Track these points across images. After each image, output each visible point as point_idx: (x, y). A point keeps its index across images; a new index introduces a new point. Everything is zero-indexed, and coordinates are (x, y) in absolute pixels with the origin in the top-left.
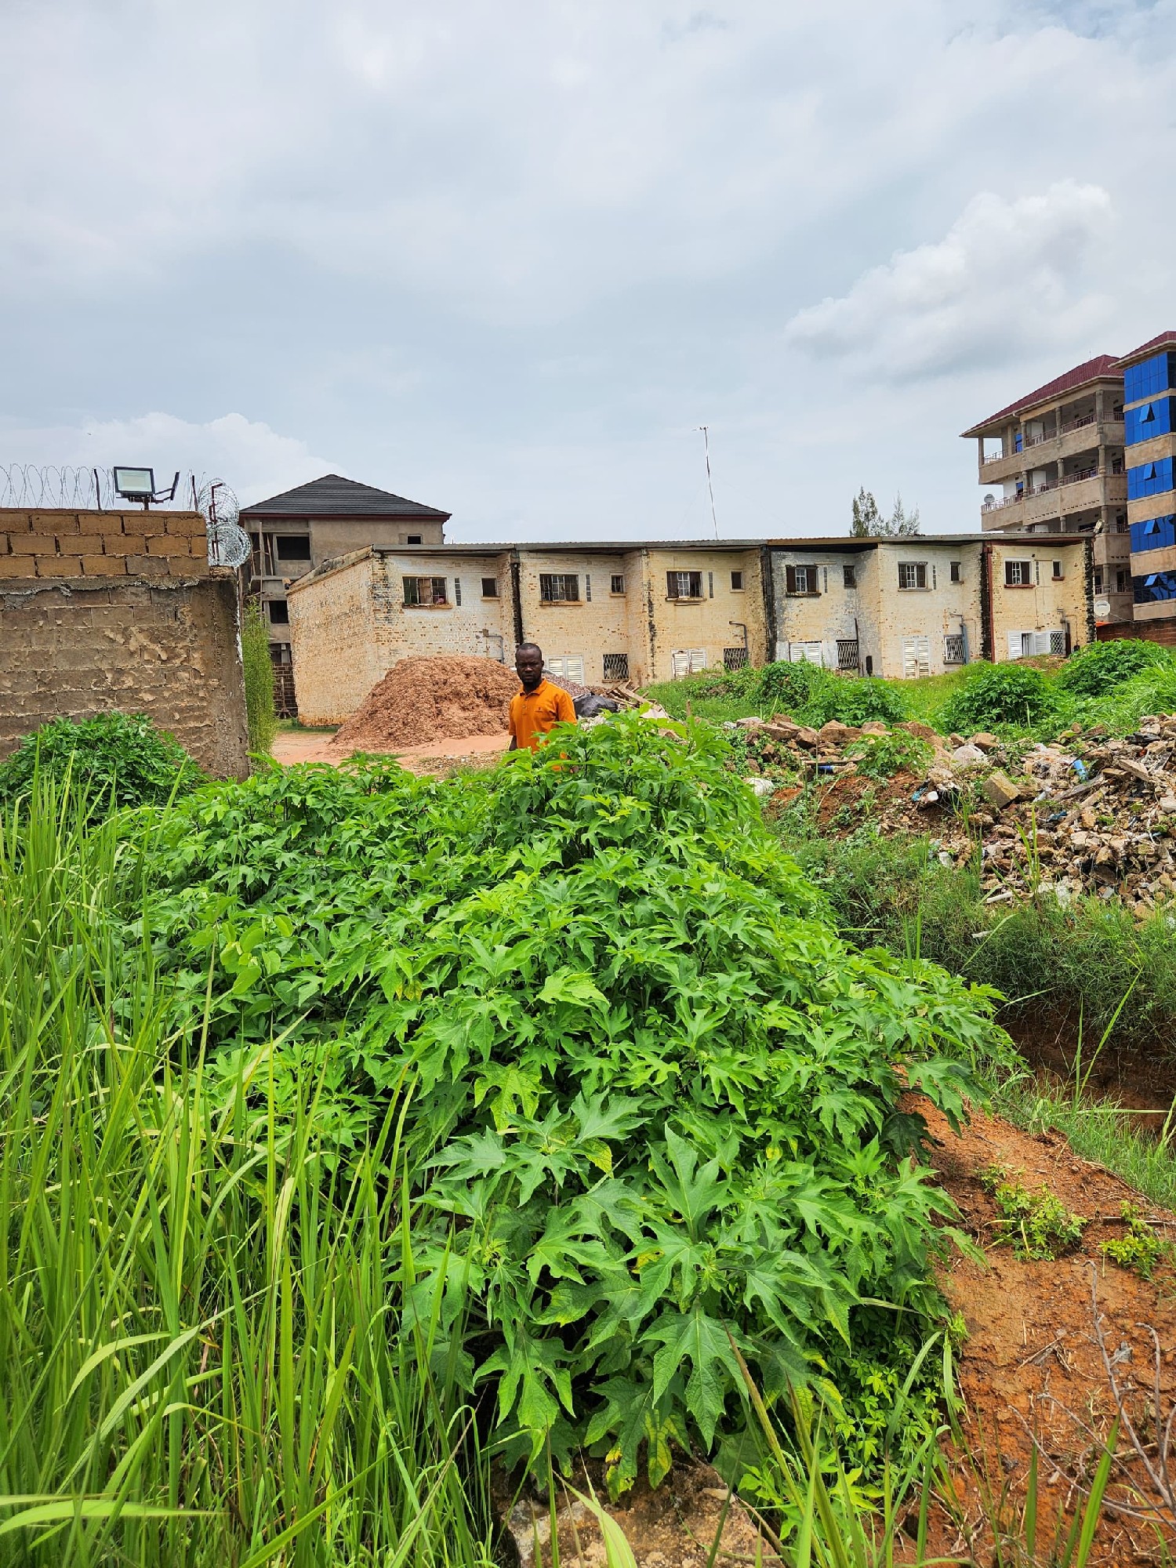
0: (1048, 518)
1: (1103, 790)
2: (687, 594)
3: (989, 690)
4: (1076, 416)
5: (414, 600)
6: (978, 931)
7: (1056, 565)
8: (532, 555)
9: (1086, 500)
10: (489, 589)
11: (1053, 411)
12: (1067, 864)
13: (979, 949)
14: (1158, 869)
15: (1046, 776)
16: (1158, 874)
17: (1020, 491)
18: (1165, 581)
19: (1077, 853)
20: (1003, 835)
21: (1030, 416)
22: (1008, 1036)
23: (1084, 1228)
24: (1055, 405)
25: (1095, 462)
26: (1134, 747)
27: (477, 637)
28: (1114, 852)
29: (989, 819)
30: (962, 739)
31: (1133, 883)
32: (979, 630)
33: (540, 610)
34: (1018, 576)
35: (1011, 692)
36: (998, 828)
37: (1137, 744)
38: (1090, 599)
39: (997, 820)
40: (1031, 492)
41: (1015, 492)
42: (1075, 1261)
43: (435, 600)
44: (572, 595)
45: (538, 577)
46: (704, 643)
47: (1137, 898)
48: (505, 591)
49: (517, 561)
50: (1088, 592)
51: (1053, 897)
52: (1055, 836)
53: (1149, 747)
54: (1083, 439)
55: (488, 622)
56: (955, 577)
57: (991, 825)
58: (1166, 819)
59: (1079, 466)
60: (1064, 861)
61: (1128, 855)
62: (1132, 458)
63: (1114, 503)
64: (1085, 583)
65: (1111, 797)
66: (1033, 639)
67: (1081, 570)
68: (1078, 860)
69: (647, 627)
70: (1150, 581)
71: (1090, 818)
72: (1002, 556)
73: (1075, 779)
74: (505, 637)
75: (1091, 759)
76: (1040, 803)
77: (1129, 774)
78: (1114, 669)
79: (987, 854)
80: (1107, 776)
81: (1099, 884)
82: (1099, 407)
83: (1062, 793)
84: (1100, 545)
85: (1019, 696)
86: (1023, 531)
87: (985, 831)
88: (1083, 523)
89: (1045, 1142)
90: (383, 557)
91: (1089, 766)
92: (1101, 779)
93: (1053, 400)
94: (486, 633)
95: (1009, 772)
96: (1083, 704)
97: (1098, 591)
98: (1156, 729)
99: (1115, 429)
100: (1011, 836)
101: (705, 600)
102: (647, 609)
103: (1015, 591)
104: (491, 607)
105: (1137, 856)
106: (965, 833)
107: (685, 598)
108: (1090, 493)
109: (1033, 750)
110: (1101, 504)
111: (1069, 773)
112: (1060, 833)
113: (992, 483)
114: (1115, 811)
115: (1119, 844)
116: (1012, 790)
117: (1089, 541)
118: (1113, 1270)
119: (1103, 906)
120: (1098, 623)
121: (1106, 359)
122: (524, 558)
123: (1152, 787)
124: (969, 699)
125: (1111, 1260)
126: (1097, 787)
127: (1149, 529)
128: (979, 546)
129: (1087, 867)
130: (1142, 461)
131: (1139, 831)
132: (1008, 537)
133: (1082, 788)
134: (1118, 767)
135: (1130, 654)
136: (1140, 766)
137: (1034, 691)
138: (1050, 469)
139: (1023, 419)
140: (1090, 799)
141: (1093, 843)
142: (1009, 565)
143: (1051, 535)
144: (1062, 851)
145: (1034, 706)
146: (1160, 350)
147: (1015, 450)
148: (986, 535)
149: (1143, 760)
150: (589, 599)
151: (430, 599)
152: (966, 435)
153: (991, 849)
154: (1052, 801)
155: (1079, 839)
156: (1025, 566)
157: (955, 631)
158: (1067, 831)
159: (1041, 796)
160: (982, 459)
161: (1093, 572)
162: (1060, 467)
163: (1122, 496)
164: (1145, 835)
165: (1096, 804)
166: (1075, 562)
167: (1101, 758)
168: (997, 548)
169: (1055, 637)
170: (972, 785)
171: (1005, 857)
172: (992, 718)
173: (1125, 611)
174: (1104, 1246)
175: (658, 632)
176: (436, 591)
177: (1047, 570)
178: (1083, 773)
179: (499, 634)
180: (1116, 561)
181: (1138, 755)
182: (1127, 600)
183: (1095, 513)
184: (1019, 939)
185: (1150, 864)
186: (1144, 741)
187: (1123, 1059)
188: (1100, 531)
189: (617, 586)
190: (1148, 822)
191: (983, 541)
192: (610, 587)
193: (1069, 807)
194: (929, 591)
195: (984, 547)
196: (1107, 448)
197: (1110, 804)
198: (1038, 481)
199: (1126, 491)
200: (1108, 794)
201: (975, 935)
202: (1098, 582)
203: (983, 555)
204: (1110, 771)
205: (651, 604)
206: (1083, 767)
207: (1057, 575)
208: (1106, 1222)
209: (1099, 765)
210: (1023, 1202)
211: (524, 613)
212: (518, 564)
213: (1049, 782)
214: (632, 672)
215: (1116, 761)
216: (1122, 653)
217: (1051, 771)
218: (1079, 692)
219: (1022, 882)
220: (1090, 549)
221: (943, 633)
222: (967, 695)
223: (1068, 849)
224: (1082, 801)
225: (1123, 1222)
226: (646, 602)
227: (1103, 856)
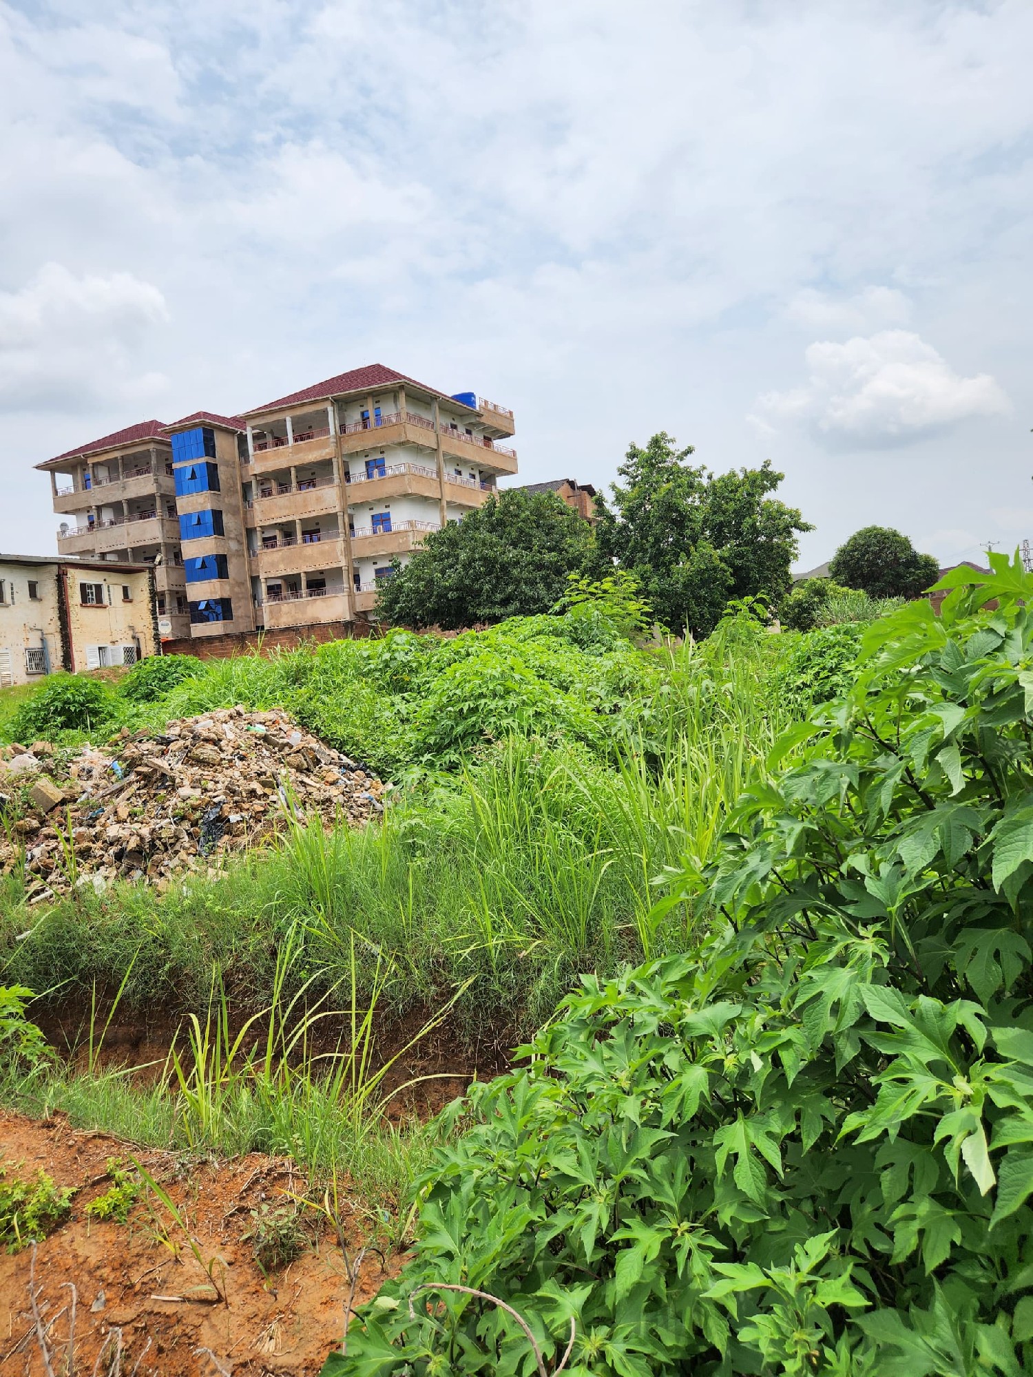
0: (120, 547)
1: (135, 786)
3: (54, 700)
4: (134, 465)
6: (21, 933)
7: (125, 589)
9: (148, 536)
11: (116, 458)
12: (103, 855)
13: (20, 950)
14: (177, 847)
15: (90, 777)
16: (176, 852)
17: (91, 523)
18: (213, 606)
19: (112, 844)
20: (47, 837)
21: (96, 460)
22: (38, 1029)
23: (73, 1198)
24: (117, 454)
25: (153, 505)
26: (160, 747)
28: (142, 839)
29: (35, 823)
30: (24, 748)
31: (156, 865)
32: (59, 644)
34: (92, 596)
35: (75, 702)
36: (45, 831)
37: (162, 744)
38: (155, 618)
39: (43, 823)
40: (100, 524)
41: (87, 523)
42: (65, 1232)
47: (161, 874)
50: (153, 612)
51: (90, 887)
52: (93, 831)
53: (172, 747)
54: (142, 486)
56: (33, 594)
57: (38, 829)
58: (183, 805)
59: (140, 508)
60: (102, 852)
61: (153, 840)
62: (182, 507)
63: (171, 541)
64: (150, 605)
65: (142, 791)
66: (109, 653)
67: (146, 595)
68: (112, 850)
70: (202, 606)
71: (123, 813)
72: (76, 578)
73: (113, 779)
75: (126, 760)
76: (82, 803)
77: (155, 770)
78: (165, 679)
79: (33, 857)
80: (138, 773)
81: (130, 869)
82: (153, 461)
83: (101, 792)
84: (161, 572)
85: (82, 705)
86: (97, 558)
87: (29, 835)
88: (147, 555)
89: (48, 1127)
91: (124, 765)
92: (133, 777)
93: (115, 449)
95: (55, 777)
96: (135, 710)
97: (162, 613)
98: (177, 731)
99: (168, 482)
100: (55, 837)
103: (91, 609)
105: (160, 839)
106: (13, 839)
108: (150, 531)
109: (80, 755)
110: (160, 540)
111: (109, 773)
112: (98, 828)
113: (66, 513)
114: (145, 803)
115: (145, 831)
116: (57, 794)
117: (152, 571)
118: (98, 1226)
119: (133, 888)
120: (163, 638)
121: (154, 425)
123: (173, 780)
124: (34, 710)
125: (97, 1218)
126: (130, 784)
127: (198, 565)
128: (55, 569)
129: (119, 856)
130: (190, 510)
131: (163, 817)
132: (81, 562)
133: (117, 786)
134: (147, 766)
135: (177, 667)
136: (162, 763)
137: (96, 699)
138: (116, 507)
139: (90, 461)
140: (124, 795)
141: (124, 833)
142: (83, 586)
143: (119, 564)
144: (99, 844)
145: (95, 713)
146: (196, 425)
147: (86, 487)
148: (60, 559)
149: (167, 757)
152: (37, 467)
153: (37, 852)
154: (93, 800)
155: (113, 831)
156: (99, 587)
157: (35, 644)
158: (103, 826)
159: (84, 796)
160: (56, 492)
161: (155, 596)
162: (125, 506)
163: (177, 536)
164: (168, 820)
165: (128, 799)
166: (140, 588)
167: (133, 758)
168: (72, 572)
169: (128, 650)
170: (20, 792)
171: (49, 858)
172: (57, 726)
173: (185, 629)
174: (88, 1208)
177: (117, 593)
178: (120, 773)
180: (175, 588)
181: (163, 754)
182: (185, 620)
183: (156, 548)
184: (59, 932)
185: (171, 844)
186: (166, 742)
187: (150, 1019)
188: (160, 563)
190: (170, 810)
191: (59, 564)
193: (106, 803)
194: (7, 606)
195: (61, 569)
196: (162, 496)
197: (140, 797)
198: (107, 516)
199: (179, 532)
200: (138, 789)
201: (18, 938)
202: (162, 604)
203: (59, 576)
204: (140, 769)
206: (119, 767)
207: (126, 597)
208: (95, 1184)
209: (132, 764)
210: (18, 1196)
213: (90, 783)
215: (145, 760)
216: (170, 666)
217: (94, 773)
218: (137, 699)
219: (64, 878)
220: (153, 579)
221: (24, 646)
222: (34, 705)
223: (105, 842)
224: (117, 797)
225: (109, 1177)
227: (133, 843)
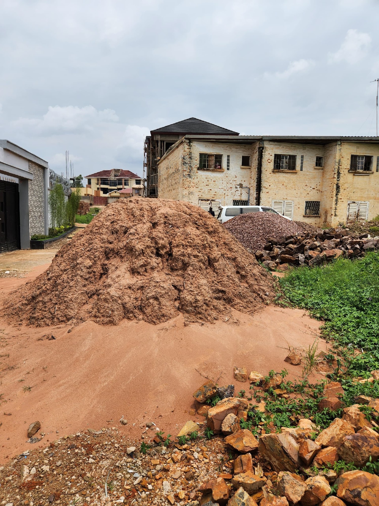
2: (362, 169)
5: (204, 166)
8: (271, 143)
10: (246, 162)
27: (236, 188)
33: (272, 174)
43: (215, 167)
44: (292, 167)
45: (273, 156)
46: (369, 198)
48: (254, 163)
49: (262, 146)
55: (243, 180)
69: (335, 186)
74: (251, 188)
90: (190, 142)
94: (241, 186)
101: (373, 173)
102: (336, 176)
104: (245, 172)
107: (361, 171)
122: (267, 145)
150: (301, 170)
151: (213, 166)
175: (341, 190)
176: (216, 162)
179: (248, 187)
189: (319, 163)
192: (314, 163)
205: (339, 173)
211: (262, 175)
212: (263, 148)
214: (321, 211)
226: (336, 172)
